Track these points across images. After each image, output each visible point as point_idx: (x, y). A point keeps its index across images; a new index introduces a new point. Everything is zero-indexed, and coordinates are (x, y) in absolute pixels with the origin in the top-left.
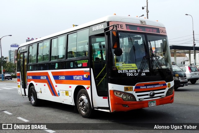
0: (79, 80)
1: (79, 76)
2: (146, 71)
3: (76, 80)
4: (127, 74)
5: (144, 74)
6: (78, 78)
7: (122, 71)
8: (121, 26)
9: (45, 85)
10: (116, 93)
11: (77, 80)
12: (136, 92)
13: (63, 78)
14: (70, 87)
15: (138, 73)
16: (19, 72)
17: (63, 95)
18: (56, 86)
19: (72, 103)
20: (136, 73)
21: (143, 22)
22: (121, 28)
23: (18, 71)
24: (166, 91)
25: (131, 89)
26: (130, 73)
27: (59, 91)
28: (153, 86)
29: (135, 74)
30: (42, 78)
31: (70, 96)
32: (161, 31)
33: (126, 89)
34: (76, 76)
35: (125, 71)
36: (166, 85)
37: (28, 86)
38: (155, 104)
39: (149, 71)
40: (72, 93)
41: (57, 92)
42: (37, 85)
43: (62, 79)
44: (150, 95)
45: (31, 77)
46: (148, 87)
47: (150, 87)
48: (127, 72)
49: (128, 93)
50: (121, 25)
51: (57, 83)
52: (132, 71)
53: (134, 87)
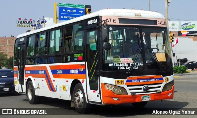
0: (75, 74)
1: (75, 70)
2: (139, 65)
3: (72, 74)
4: (118, 67)
5: (137, 68)
6: (74, 71)
7: (113, 65)
8: (113, 21)
9: (43, 80)
10: (107, 87)
11: (74, 74)
12: (128, 86)
13: (60, 72)
14: (67, 81)
15: (130, 66)
16: (16, 67)
17: (60, 90)
18: (54, 81)
19: (69, 98)
20: (128, 66)
21: (138, 15)
22: (113, 22)
23: (15, 65)
24: (162, 86)
25: (122, 82)
26: (122, 66)
27: (56, 86)
28: (147, 80)
29: (127, 68)
30: (40, 72)
31: (67, 91)
32: (159, 23)
33: (118, 82)
34: (72, 70)
35: (116, 65)
36: (162, 79)
37: (25, 82)
38: (149, 98)
39: (142, 65)
40: (68, 88)
41: (55, 87)
42: (35, 80)
43: (60, 74)
44: (144, 90)
45: (29, 72)
46: (141, 81)
47: (143, 81)
48: (118, 65)
49: (118, 86)
50: (113, 19)
51: (54, 77)
52: (123, 65)
53: (125, 81)
